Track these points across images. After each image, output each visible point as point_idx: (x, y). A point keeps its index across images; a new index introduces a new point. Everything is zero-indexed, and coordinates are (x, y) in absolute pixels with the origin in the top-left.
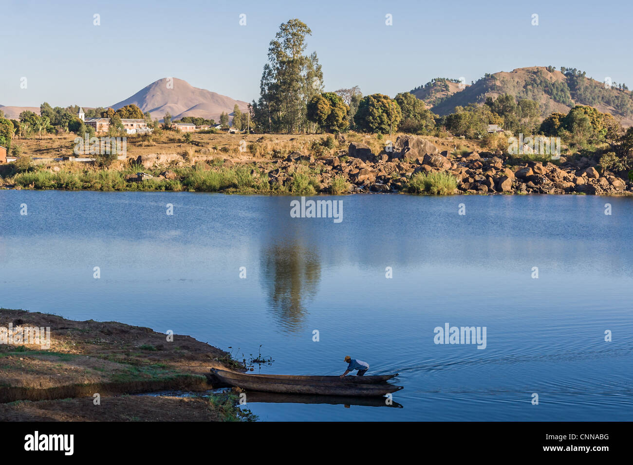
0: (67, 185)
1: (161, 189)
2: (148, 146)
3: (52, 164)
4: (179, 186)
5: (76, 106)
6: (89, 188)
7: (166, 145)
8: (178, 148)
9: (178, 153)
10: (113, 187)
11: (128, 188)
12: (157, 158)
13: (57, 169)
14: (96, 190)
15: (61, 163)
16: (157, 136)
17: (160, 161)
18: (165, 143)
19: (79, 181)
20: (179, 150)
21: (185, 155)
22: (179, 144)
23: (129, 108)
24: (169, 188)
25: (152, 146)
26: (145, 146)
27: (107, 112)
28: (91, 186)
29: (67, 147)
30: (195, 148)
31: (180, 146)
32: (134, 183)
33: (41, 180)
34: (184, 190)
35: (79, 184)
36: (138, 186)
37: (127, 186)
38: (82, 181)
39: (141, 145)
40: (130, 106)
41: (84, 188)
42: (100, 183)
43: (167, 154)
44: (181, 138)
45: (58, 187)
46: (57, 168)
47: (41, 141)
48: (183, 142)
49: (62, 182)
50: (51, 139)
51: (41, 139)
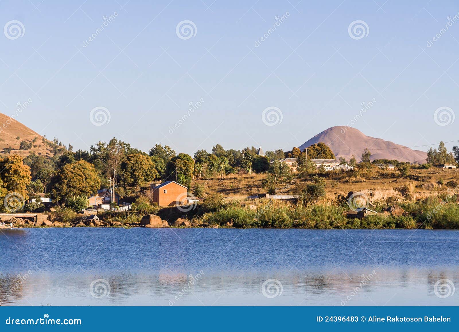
0: (274, 222)
1: (390, 227)
2: (356, 182)
3: (247, 202)
4: (413, 223)
5: (253, 148)
6: (301, 225)
7: (378, 181)
8: (394, 183)
9: (396, 189)
10: (331, 224)
11: (349, 226)
12: (371, 195)
13: (252, 207)
14: (310, 228)
15: (257, 200)
16: (365, 171)
17: (375, 198)
18: (377, 179)
19: (287, 218)
20: (396, 185)
21: (404, 191)
22: (395, 179)
23: (317, 147)
24: (400, 225)
25: (361, 182)
26: (352, 182)
27: (292, 152)
28: (304, 224)
29: (257, 186)
30: (415, 183)
31: (395, 181)
32: (357, 219)
33: (241, 217)
34: (419, 227)
35: (288, 220)
36: (361, 224)
37: (348, 223)
38: (291, 217)
39: (347, 182)
40: (319, 145)
41: (295, 226)
42: (314, 220)
43: (382, 189)
44: (395, 173)
45: (262, 225)
46: (254, 206)
47: (224, 181)
48: (398, 177)
49: (267, 219)
50: (235, 178)
51: (224, 179)
